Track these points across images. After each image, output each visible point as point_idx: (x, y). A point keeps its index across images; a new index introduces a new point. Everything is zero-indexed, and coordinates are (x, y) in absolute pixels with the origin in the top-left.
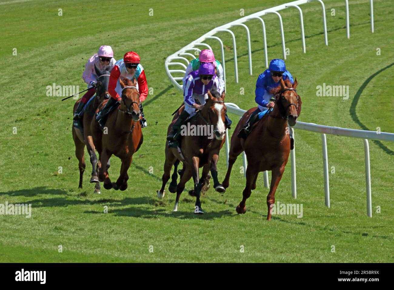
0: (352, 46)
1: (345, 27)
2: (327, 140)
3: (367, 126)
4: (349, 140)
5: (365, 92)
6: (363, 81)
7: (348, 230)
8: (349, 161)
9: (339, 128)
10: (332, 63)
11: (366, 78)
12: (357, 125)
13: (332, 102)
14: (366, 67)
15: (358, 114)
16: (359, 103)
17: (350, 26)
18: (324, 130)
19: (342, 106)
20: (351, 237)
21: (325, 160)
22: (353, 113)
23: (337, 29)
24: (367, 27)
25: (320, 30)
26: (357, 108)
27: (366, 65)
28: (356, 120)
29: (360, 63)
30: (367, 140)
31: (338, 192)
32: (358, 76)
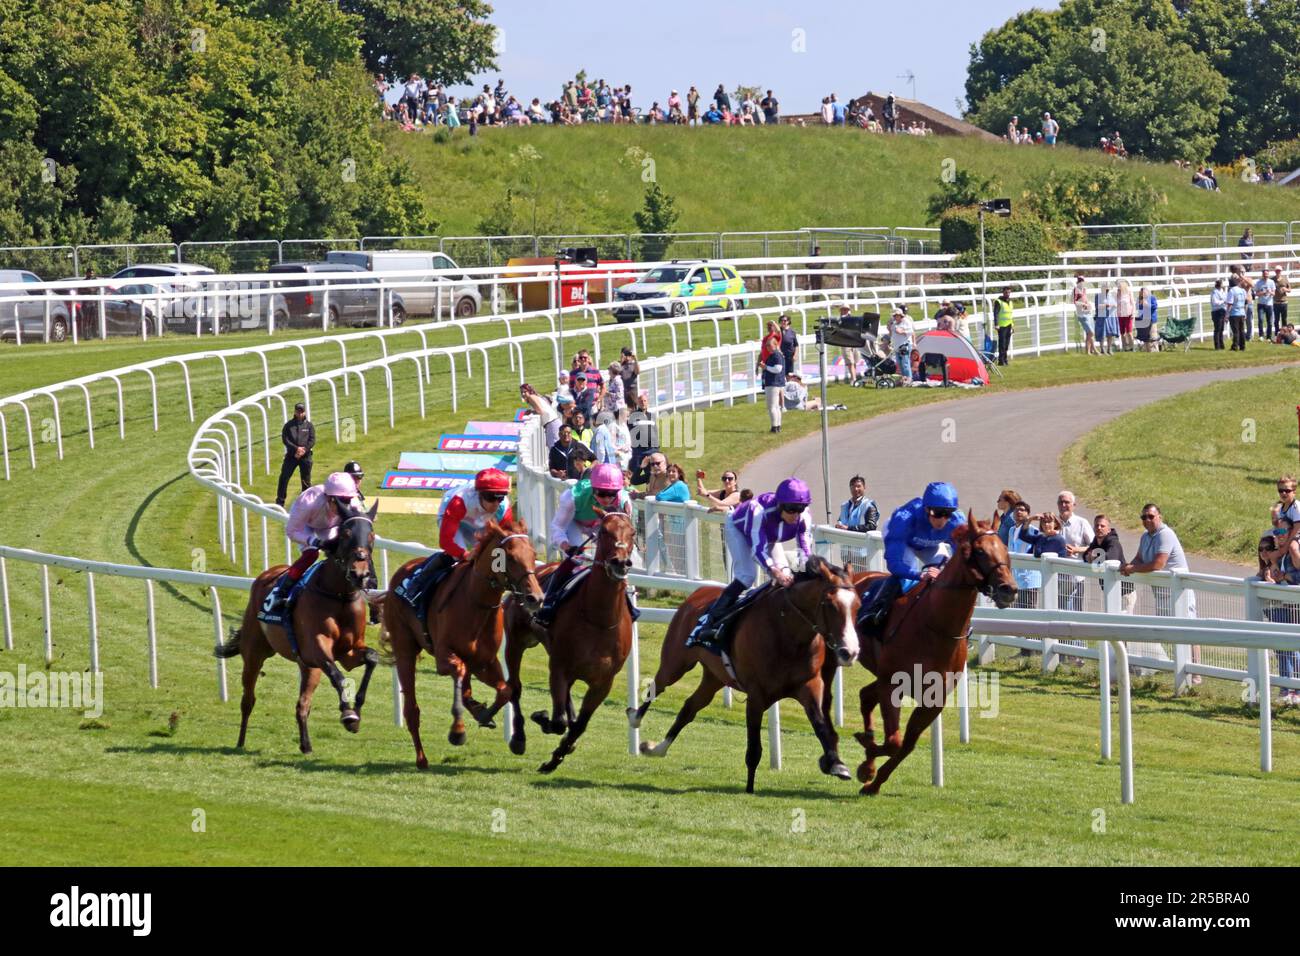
0: (128, 449)
1: (118, 423)
2: (95, 581)
3: (150, 562)
4: (124, 581)
5: (147, 513)
6: (144, 498)
7: (124, 706)
8: (125, 611)
9: (111, 564)
10: (99, 473)
11: (148, 494)
12: (135, 560)
13: (101, 528)
14: (147, 479)
15: (137, 545)
16: (139, 528)
17: (125, 421)
18: (88, 568)
19: (114, 534)
20: (128, 715)
21: (90, 609)
22: (129, 542)
23: (106, 425)
24: (147, 422)
25: (83, 427)
26: (136, 536)
27: (147, 475)
28: (134, 552)
29: (139, 472)
30: (149, 581)
31: (110, 654)
32: (136, 492)
